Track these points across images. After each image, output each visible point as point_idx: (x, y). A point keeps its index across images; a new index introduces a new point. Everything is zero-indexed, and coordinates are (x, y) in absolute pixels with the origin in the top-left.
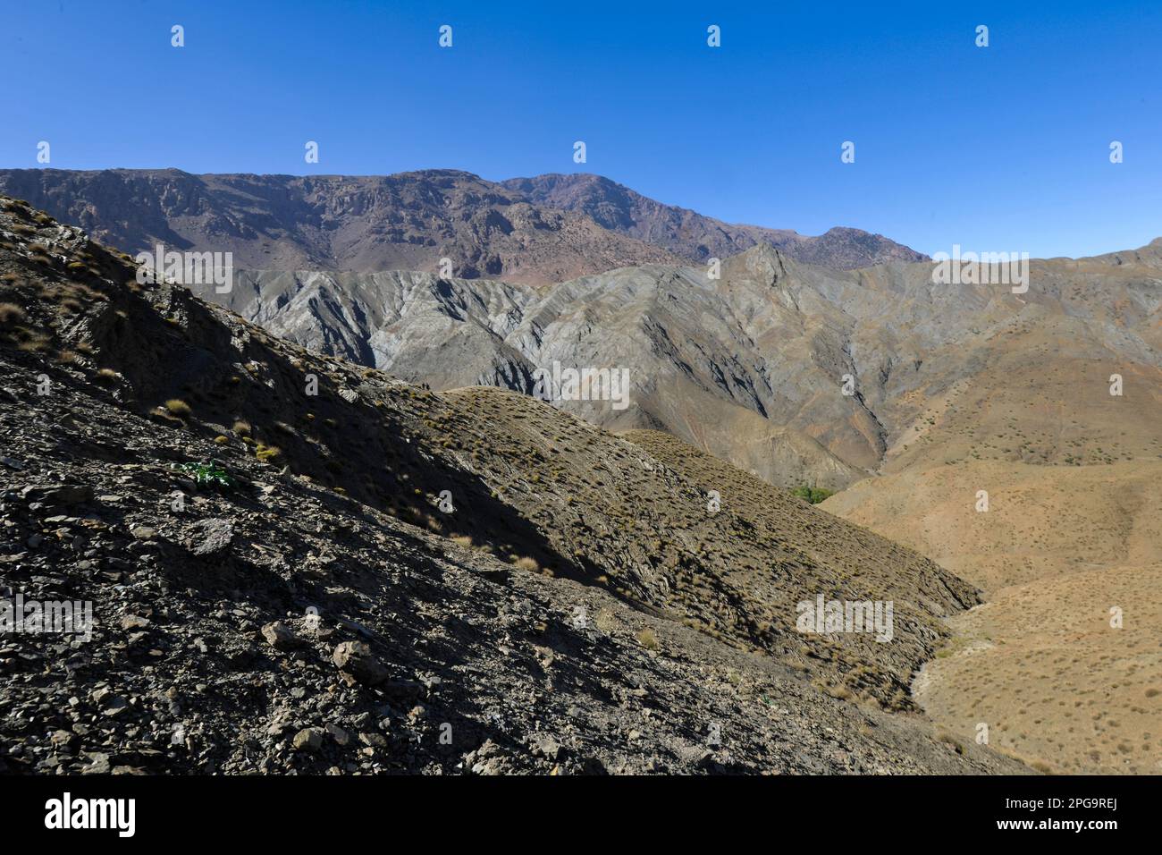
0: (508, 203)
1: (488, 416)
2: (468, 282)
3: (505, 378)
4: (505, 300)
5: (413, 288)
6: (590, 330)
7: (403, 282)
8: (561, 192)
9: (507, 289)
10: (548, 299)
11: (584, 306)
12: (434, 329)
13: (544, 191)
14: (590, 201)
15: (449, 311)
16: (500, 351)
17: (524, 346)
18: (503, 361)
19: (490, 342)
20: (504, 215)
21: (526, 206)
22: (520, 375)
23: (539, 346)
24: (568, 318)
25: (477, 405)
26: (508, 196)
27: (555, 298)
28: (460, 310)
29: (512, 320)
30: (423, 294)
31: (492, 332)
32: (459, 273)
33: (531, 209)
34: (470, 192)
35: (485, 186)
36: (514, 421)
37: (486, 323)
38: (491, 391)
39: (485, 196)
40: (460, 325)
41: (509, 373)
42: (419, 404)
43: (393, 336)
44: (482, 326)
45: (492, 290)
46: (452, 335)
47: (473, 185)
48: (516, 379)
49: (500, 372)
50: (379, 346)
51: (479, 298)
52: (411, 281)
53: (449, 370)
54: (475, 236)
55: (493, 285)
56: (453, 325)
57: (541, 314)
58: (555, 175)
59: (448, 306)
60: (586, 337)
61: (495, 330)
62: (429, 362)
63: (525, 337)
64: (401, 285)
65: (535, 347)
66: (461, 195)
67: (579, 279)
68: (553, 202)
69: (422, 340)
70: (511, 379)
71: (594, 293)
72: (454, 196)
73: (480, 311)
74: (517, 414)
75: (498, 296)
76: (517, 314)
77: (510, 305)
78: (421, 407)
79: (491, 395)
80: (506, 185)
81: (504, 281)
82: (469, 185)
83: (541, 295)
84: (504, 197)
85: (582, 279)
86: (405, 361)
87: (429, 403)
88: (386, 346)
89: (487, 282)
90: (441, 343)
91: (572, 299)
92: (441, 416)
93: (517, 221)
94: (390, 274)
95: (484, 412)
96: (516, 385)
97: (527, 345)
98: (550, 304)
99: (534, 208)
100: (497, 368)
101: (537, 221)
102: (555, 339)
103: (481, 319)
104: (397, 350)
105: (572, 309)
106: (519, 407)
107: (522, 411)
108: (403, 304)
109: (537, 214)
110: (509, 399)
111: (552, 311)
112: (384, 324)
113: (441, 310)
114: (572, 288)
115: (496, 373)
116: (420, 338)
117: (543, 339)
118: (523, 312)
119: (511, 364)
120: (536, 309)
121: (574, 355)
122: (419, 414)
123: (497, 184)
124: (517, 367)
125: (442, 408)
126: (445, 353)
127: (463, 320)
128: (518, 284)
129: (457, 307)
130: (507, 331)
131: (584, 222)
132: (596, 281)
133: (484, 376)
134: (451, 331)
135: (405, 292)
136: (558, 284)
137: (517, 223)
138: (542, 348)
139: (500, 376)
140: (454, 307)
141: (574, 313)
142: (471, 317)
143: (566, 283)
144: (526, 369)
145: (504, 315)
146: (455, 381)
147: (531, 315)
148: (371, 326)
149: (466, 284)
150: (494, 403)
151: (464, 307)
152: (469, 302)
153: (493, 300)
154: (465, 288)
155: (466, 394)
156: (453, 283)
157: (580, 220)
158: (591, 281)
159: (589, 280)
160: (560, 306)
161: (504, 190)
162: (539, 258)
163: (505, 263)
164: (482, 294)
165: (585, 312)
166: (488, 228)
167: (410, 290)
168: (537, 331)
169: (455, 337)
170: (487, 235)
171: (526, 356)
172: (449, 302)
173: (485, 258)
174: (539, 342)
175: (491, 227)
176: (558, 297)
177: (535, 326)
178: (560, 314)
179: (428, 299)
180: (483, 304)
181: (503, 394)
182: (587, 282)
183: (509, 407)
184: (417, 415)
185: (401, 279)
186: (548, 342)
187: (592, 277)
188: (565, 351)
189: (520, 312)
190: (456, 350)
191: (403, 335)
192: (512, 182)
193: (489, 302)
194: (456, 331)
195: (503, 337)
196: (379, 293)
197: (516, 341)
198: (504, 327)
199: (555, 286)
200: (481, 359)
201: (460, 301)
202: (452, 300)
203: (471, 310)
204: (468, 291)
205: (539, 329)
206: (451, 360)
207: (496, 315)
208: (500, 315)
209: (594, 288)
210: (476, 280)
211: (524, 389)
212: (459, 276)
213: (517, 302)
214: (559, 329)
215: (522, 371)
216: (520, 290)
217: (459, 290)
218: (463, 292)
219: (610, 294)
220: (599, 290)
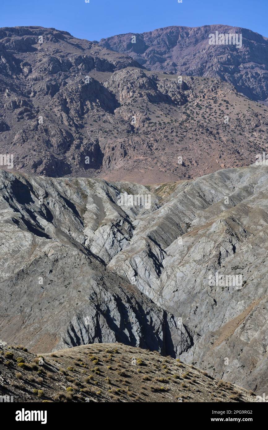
0: (111, 68)
1: (117, 389)
2: (55, 181)
3: (110, 322)
4: (108, 206)
6: (234, 249)
8: (185, 52)
9: (111, 190)
10: (171, 204)
11: (225, 215)
12: (6, 250)
13: (163, 50)
14: (228, 62)
15: (27, 223)
16: (101, 282)
17: (136, 274)
18: (107, 296)
19: (87, 268)
20: (106, 85)
21: (136, 72)
22: (132, 317)
23: (159, 273)
24: (200, 232)
25: (99, 373)
26: (112, 59)
27: (181, 202)
28: (43, 222)
29: (119, 236)
31: (89, 253)
32: (41, 168)
33: (144, 76)
34: (57, 56)
35: (78, 46)
37: (80, 240)
38: (117, 353)
39: (79, 60)
40: (44, 243)
41: (115, 314)
42: (30, 376)
44: (75, 244)
45: (89, 192)
46: (32, 258)
47: (61, 45)
48: (126, 323)
49: (102, 312)
51: (70, 204)
53: (27, 310)
54: (64, 115)
55: (91, 186)
56: (34, 245)
57: (162, 226)
58: (178, 28)
59: (27, 216)
60: (227, 259)
61: (94, 250)
63: (138, 260)
65: (154, 276)
66: (45, 60)
67: (216, 174)
68: (174, 65)
70: (118, 323)
71: (239, 195)
72: (35, 62)
73: (71, 222)
74: (156, 387)
75: (98, 201)
76: (127, 226)
77: (116, 214)
78: (33, 381)
79: (117, 357)
80: (107, 44)
81: (106, 179)
82: (57, 46)
83: (160, 199)
84: (105, 60)
85: (220, 174)
87: (42, 374)
89: (82, 181)
90: (17, 270)
91: (206, 203)
92: (61, 393)
93: (124, 92)
95: (110, 383)
96: (126, 332)
97: (141, 271)
98: (174, 210)
99: (149, 74)
100: (98, 307)
101: (152, 92)
102: (182, 262)
103: (74, 235)
105: (207, 218)
106: (158, 376)
107: (163, 381)
109: (153, 83)
110: (143, 364)
111: (177, 221)
113: (16, 222)
114: (206, 188)
115: (97, 315)
117: (164, 263)
118: (134, 223)
119: (118, 300)
120: (153, 219)
122: (33, 390)
123: (96, 42)
124: (127, 305)
125: (59, 381)
126: (22, 285)
127: (48, 237)
128: (126, 182)
129: (39, 217)
130: (112, 252)
131: (220, 92)
132: (241, 177)
133: (79, 319)
134: (30, 253)
136: (185, 182)
137: (123, 96)
138: (164, 276)
139: (102, 319)
140: (34, 218)
141: (211, 224)
142: (59, 231)
143: (196, 180)
144: (140, 307)
145: (107, 229)
146: (37, 325)
147: (145, 228)
149: (52, 184)
150: (123, 370)
151: (49, 217)
152: (56, 209)
153: (92, 207)
154: (51, 190)
155: (82, 357)
156: (33, 183)
157: (215, 88)
158: (234, 176)
159: (232, 175)
160: (188, 213)
161: (104, 51)
162: (155, 145)
163: (107, 153)
164: (75, 199)
165: (227, 223)
166: (83, 104)
168: (156, 250)
169: (37, 261)
170: (81, 113)
171: (140, 288)
172: (28, 211)
173: (78, 147)
174: (158, 267)
175: (88, 103)
176: (185, 201)
177: (152, 244)
178: (188, 225)
180: (76, 213)
182: (229, 179)
183: (145, 376)
186: (172, 267)
187: (233, 171)
188: (198, 280)
189: (130, 223)
190: (38, 280)
192: (116, 40)
193: (84, 210)
194: (38, 253)
195: (106, 259)
197: (125, 267)
198: (107, 246)
199: (181, 184)
200: (74, 293)
201: (43, 209)
202: (31, 207)
203: (59, 221)
204: (55, 194)
205: (157, 249)
206: (31, 295)
207: (94, 229)
208: (101, 229)
209: (239, 186)
210: (66, 179)
211: (138, 338)
212: (42, 173)
213: (126, 208)
214: (189, 248)
215: (135, 311)
216: (129, 192)
217: (41, 192)
218: (47, 195)
219: (263, 195)
220: (246, 189)
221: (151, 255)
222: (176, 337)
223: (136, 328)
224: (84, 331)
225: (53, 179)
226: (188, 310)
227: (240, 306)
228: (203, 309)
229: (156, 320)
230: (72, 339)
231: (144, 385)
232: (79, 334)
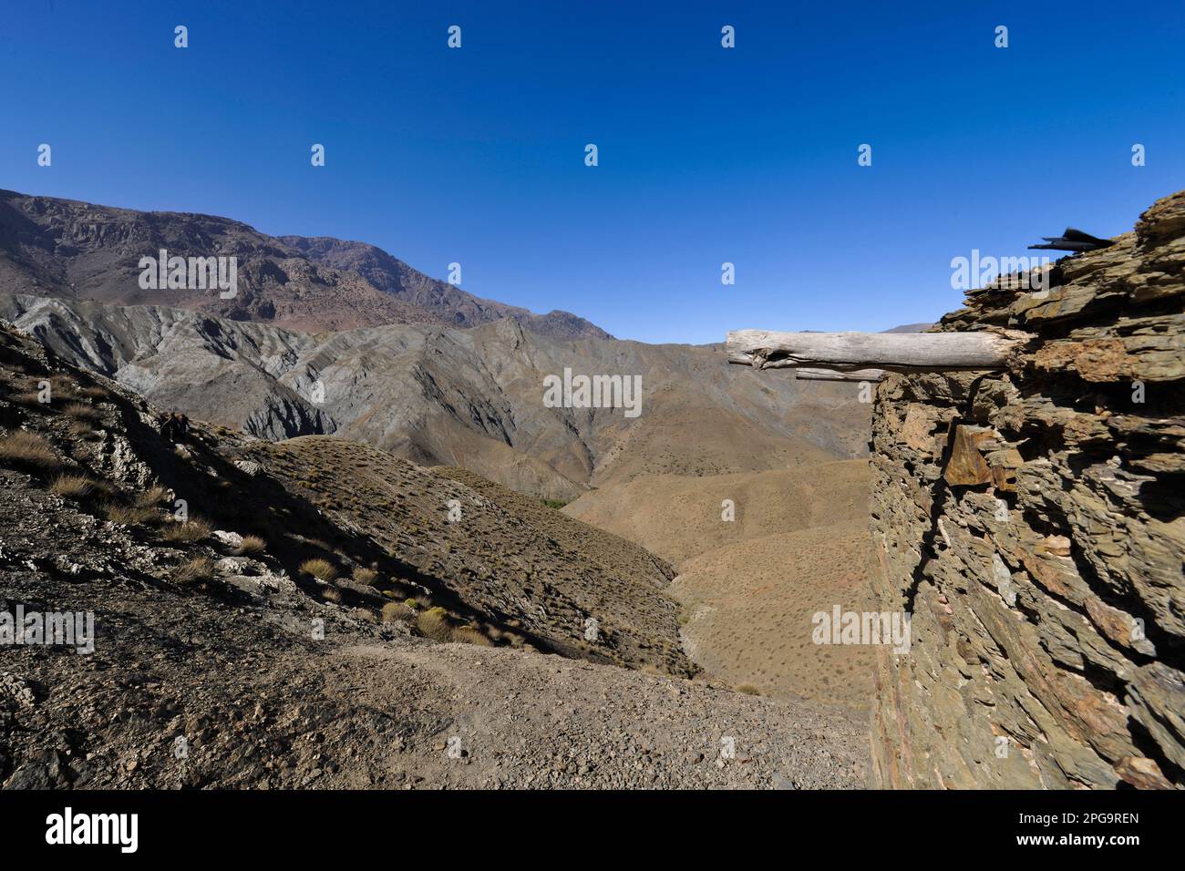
0: (284, 256)
2: (240, 323)
3: (280, 416)
4: (279, 343)
5: (175, 324)
6: (365, 375)
7: (162, 318)
8: (337, 255)
9: (282, 333)
10: (324, 345)
11: (360, 354)
12: (198, 366)
13: (321, 251)
14: (364, 265)
15: (216, 349)
16: (274, 390)
17: (299, 386)
18: (277, 399)
19: (263, 381)
20: (280, 266)
21: (302, 262)
22: (295, 413)
24: (344, 363)
26: (285, 250)
27: (331, 345)
28: (229, 350)
29: (287, 362)
30: (187, 332)
31: (264, 372)
32: (227, 314)
33: (308, 265)
34: (244, 241)
35: (260, 238)
37: (258, 363)
39: (260, 247)
40: (230, 364)
41: (283, 411)
43: (147, 371)
44: (254, 365)
45: (265, 333)
46: (220, 373)
47: (246, 235)
48: (290, 416)
49: (274, 410)
50: (128, 380)
51: (252, 341)
52: (172, 318)
53: (215, 407)
54: (247, 282)
55: (267, 329)
56: (222, 364)
57: (318, 358)
58: (332, 239)
59: (215, 344)
60: (361, 380)
61: (268, 370)
62: (191, 398)
63: (300, 378)
64: (159, 321)
66: (234, 242)
67: (355, 331)
68: (329, 261)
69: (183, 376)
70: (285, 416)
71: (369, 344)
72: (226, 242)
73: (251, 351)
74: (359, 463)
75: (271, 339)
76: (292, 356)
77: (285, 348)
80: (281, 240)
81: (278, 326)
82: (243, 234)
83: (317, 342)
84: (280, 251)
86: (162, 397)
88: (138, 380)
89: (261, 326)
90: (207, 380)
91: (347, 347)
93: (293, 273)
94: (145, 308)
96: (291, 421)
97: (301, 384)
98: (326, 349)
99: (311, 264)
100: (271, 406)
101: (313, 276)
103: (253, 360)
104: (152, 386)
105: (348, 356)
108: (161, 339)
109: (314, 270)
111: (328, 356)
112: (136, 358)
113: (207, 348)
114: (348, 337)
115: (269, 411)
116: (181, 374)
117: (318, 381)
118: (298, 355)
119: (286, 402)
120: (311, 354)
121: (350, 395)
123: (273, 238)
124: (292, 405)
126: (211, 391)
127: (232, 359)
128: (293, 329)
129: (225, 346)
130: (281, 372)
131: (359, 282)
132: (371, 333)
133: (256, 414)
134: (218, 369)
135: (164, 328)
136: (333, 333)
137: (292, 275)
139: (273, 414)
140: (222, 346)
141: (350, 360)
142: (241, 356)
143: (342, 332)
144: (301, 407)
145: (279, 357)
146: (222, 417)
147: (306, 358)
148: (119, 359)
149: (237, 326)
151: (234, 346)
152: (240, 343)
153: (267, 342)
154: (236, 329)
156: (222, 323)
157: (356, 279)
158: (367, 333)
159: (364, 332)
160: (336, 352)
161: (279, 244)
162: (313, 309)
163: (279, 310)
164: (255, 336)
165: (361, 359)
166: (261, 277)
167: (170, 326)
168: (313, 373)
169: (224, 375)
170: (260, 282)
171: (302, 395)
173: (257, 303)
175: (266, 276)
176: (334, 344)
177: (310, 369)
178: (336, 359)
179: (192, 336)
180: (255, 346)
182: (363, 334)
183: (349, 456)
185: (160, 314)
187: (366, 330)
188: (341, 392)
189: (295, 355)
190: (224, 388)
191: (160, 371)
192: (289, 239)
193: (261, 344)
194: (225, 369)
195: (276, 376)
196: (130, 325)
197: (290, 381)
198: (278, 368)
199: (331, 334)
200: (253, 397)
201: (229, 341)
202: (220, 339)
203: (242, 350)
204: (239, 332)
205: (314, 372)
206: (218, 397)
207: (269, 357)
208: (274, 357)
209: (369, 339)
210: (249, 323)
211: (299, 426)
212: (228, 317)
213: (292, 346)
214: (335, 373)
215: (297, 408)
216: (295, 335)
217: (228, 330)
218: (233, 332)
219: (384, 345)
220: (373, 341)
221: (309, 375)
222: (325, 425)
223: (298, 420)
224: (259, 421)
225: (238, 322)
226: (334, 409)
227: (368, 408)
228: (344, 409)
229: (312, 415)
230: (250, 426)
231: (351, 462)
232: (256, 423)
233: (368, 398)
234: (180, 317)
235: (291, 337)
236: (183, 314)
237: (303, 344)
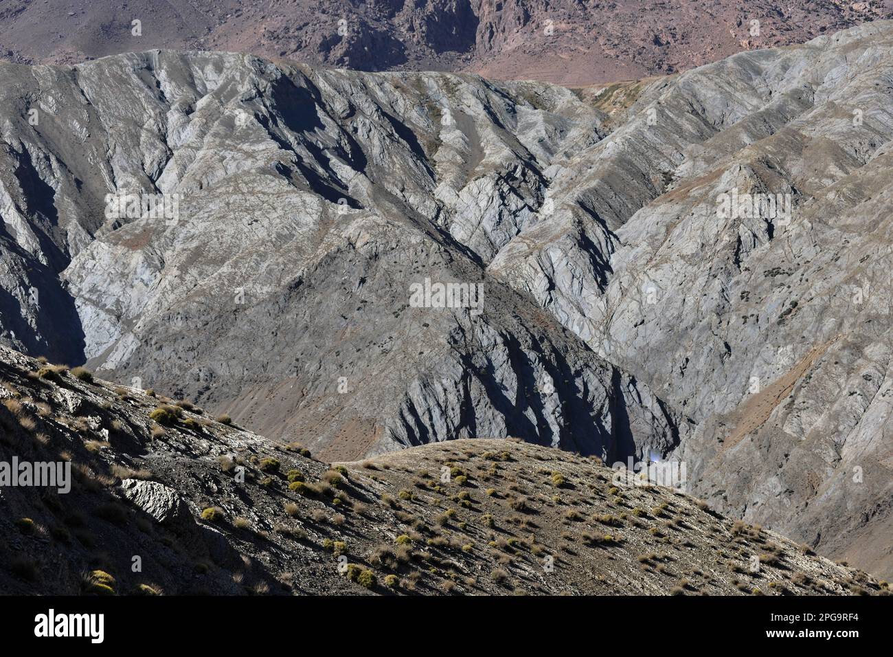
1: (508, 540)
2: (371, 79)
3: (495, 392)
4: (488, 134)
5: (201, 103)
6: (770, 230)
7: (168, 88)
9: (495, 98)
10: (630, 129)
11: (749, 153)
12: (262, 233)
15: (309, 173)
17: (552, 286)
18: (487, 335)
19: (443, 274)
22: (543, 381)
23: (603, 285)
24: (695, 192)
25: (469, 503)
27: (652, 125)
28: (345, 172)
29: (514, 202)
30: (230, 123)
32: (338, 51)
36: (589, 554)
37: (426, 210)
38: (509, 459)
40: (347, 219)
41: (505, 375)
42: (317, 510)
43: (137, 258)
44: (415, 220)
45: (445, 103)
46: (322, 252)
48: (528, 395)
49: (477, 372)
50: (93, 290)
51: (404, 131)
52: (192, 85)
53: (311, 367)
55: (451, 89)
56: (325, 221)
57: (608, 179)
59: (308, 158)
60: (755, 253)
61: (458, 234)
62: (249, 340)
63: (556, 255)
64: (162, 97)
65: (590, 290)
67: (730, 62)
69: (225, 269)
70: (511, 395)
71: (781, 109)
73: (407, 170)
74: (594, 534)
75: (464, 122)
76: (530, 179)
77: (506, 152)
78: (324, 521)
79: (509, 470)
81: (484, 73)
83: (605, 118)
85: (740, 61)
86: (176, 338)
87: (343, 507)
88: (116, 289)
89: (431, 79)
90: (287, 279)
91: (707, 128)
92: (385, 547)
94: (126, 61)
95: (492, 526)
96: (530, 414)
97: (562, 280)
98: (637, 144)
100: (467, 360)
102: (655, 260)
103: (413, 200)
104: (152, 303)
105: (709, 160)
106: (599, 511)
107: (611, 523)
108: (169, 154)
110: (565, 485)
111: (643, 166)
112: (108, 225)
113: (284, 171)
114: (709, 94)
115: (465, 377)
116: (223, 261)
117: (613, 261)
118: (548, 173)
119: (511, 344)
120: (589, 163)
121: (720, 312)
122: (324, 542)
124: (532, 355)
125: (381, 521)
126: (299, 312)
127: (354, 204)
128: (529, 81)
129: (334, 161)
130: (497, 237)
132: (785, 68)
133: (425, 385)
134: (317, 240)
135: (174, 117)
136: (660, 80)
138: (613, 290)
139: (476, 387)
140: (325, 162)
141: (718, 174)
142: (380, 192)
143: (686, 75)
144: (561, 360)
145: (488, 185)
146: (332, 400)
147: (571, 183)
148: (72, 227)
149: (364, 87)
150: (522, 498)
151: (358, 160)
152: (374, 143)
153: (451, 137)
154: (361, 101)
155: (431, 469)
156: (322, 84)
158: (769, 66)
159: (765, 65)
160: (668, 149)
163: (485, 15)
164: (415, 118)
165: (755, 172)
167: (189, 110)
168: (596, 234)
169: (331, 258)
171: (561, 317)
172: (312, 147)
173: (421, 3)
174: (601, 270)
177: (587, 219)
178: (668, 178)
179: (245, 136)
180: (417, 151)
181: (545, 467)
182: (758, 72)
183: (570, 511)
184: (316, 547)
185: (162, 75)
186: (633, 271)
187: (769, 56)
188: (690, 300)
189: (537, 172)
190: (334, 301)
191: (168, 255)
193: (436, 144)
194: (335, 240)
195: (484, 254)
196: (94, 123)
197: (526, 270)
198: (488, 225)
199: (651, 85)
200: (415, 330)
201: (344, 142)
202: (318, 138)
203: (380, 169)
204: (369, 108)
205: (599, 230)
206: (318, 333)
207: (458, 187)
208: (473, 186)
209: (782, 89)
210: (395, 74)
211: (555, 429)
212: (340, 62)
213: (529, 140)
214: (669, 228)
215: (549, 368)
216: (536, 103)
217: (339, 106)
218: (353, 110)
219: (834, 110)
220: (797, 96)
221: (585, 243)
222: (641, 426)
223: (551, 407)
224: (436, 413)
225: (367, 76)
226: (669, 367)
227: (783, 357)
228: (701, 364)
229: (596, 388)
230: (409, 429)
232: (425, 420)
233: (781, 321)
234: (212, 80)
235: (524, 109)
236: (219, 68)
237: (563, 132)
